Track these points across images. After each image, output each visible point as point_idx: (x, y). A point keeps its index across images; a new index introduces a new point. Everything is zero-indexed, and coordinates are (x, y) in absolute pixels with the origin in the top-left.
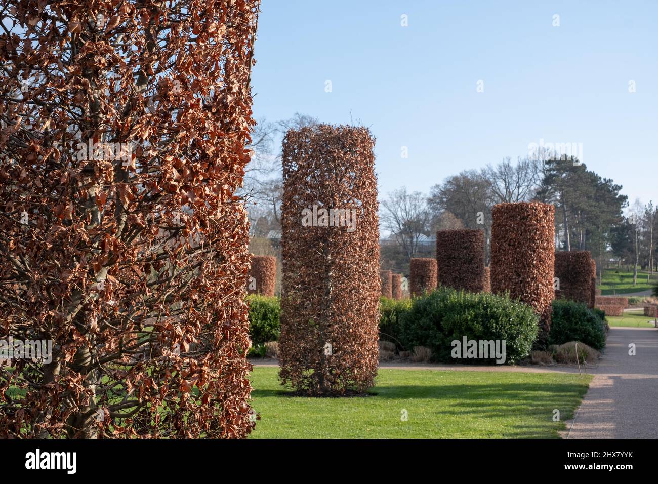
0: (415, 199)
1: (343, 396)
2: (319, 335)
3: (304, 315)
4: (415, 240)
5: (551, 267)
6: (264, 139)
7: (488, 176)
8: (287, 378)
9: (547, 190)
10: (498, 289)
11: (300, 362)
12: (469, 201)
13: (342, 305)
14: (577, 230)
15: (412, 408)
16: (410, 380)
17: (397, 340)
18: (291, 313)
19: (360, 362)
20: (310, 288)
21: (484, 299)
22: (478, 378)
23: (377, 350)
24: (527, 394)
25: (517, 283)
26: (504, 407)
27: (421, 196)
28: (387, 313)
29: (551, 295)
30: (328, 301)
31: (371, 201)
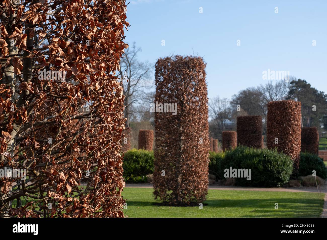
0: (224, 102)
1: (188, 206)
2: (175, 172)
3: (167, 161)
4: (224, 122)
5: (299, 135)
6: (148, 71)
7: (261, 90)
8: (158, 195)
9: (291, 97)
10: (271, 146)
11: (165, 186)
12: (251, 103)
13: (188, 155)
14: (306, 117)
15: (228, 213)
16: (225, 196)
17: (217, 174)
18: (160, 159)
19: (198, 187)
20: (170, 146)
21: (264, 152)
22: (262, 195)
23: (207, 180)
24: (292, 205)
25: (281, 143)
26: (280, 213)
27: (227, 100)
28: (211, 159)
29: (299, 150)
30: (180, 153)
31: (204, 98)
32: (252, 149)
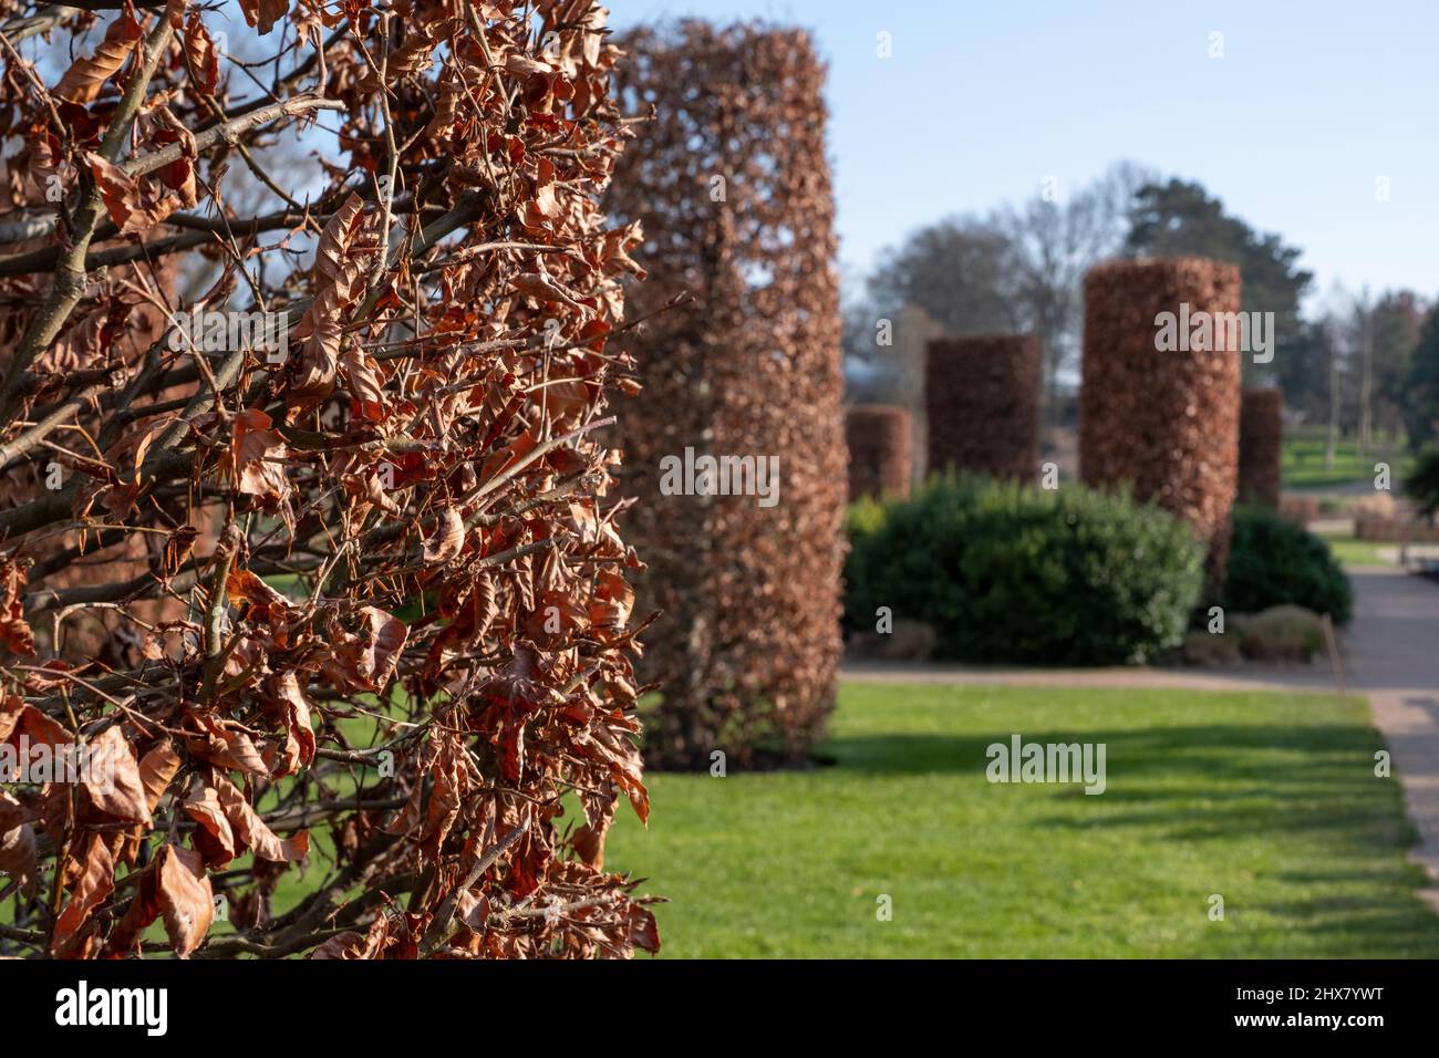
2: (679, 604)
5: (1230, 423)
10: (1099, 475)
12: (960, 283)
19: (793, 676)
21: (1069, 502)
22: (1082, 708)
23: (835, 642)
25: (1148, 462)
30: (701, 509)
31: (819, 233)
32: (1013, 489)
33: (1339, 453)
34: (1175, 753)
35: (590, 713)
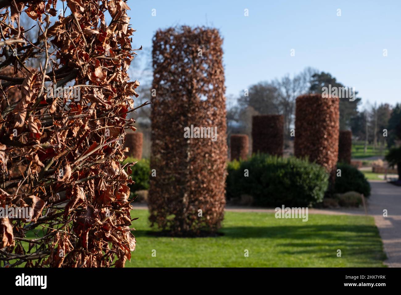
1: (198, 236)
3: (168, 174)
4: (229, 124)
5: (336, 140)
7: (275, 85)
8: (155, 221)
10: (300, 154)
12: (264, 100)
13: (198, 166)
16: (245, 221)
19: (212, 210)
20: (173, 153)
21: (291, 162)
23: (224, 200)
25: (313, 151)
29: (336, 159)
30: (186, 163)
31: (220, 86)
32: (276, 158)
33: (368, 148)
34: (319, 232)
35: (110, 228)
